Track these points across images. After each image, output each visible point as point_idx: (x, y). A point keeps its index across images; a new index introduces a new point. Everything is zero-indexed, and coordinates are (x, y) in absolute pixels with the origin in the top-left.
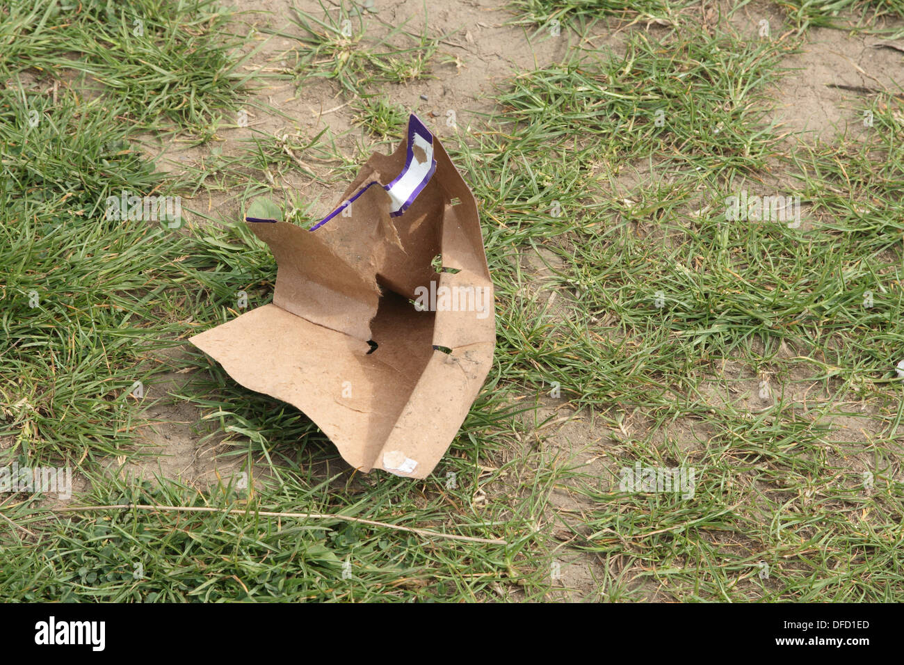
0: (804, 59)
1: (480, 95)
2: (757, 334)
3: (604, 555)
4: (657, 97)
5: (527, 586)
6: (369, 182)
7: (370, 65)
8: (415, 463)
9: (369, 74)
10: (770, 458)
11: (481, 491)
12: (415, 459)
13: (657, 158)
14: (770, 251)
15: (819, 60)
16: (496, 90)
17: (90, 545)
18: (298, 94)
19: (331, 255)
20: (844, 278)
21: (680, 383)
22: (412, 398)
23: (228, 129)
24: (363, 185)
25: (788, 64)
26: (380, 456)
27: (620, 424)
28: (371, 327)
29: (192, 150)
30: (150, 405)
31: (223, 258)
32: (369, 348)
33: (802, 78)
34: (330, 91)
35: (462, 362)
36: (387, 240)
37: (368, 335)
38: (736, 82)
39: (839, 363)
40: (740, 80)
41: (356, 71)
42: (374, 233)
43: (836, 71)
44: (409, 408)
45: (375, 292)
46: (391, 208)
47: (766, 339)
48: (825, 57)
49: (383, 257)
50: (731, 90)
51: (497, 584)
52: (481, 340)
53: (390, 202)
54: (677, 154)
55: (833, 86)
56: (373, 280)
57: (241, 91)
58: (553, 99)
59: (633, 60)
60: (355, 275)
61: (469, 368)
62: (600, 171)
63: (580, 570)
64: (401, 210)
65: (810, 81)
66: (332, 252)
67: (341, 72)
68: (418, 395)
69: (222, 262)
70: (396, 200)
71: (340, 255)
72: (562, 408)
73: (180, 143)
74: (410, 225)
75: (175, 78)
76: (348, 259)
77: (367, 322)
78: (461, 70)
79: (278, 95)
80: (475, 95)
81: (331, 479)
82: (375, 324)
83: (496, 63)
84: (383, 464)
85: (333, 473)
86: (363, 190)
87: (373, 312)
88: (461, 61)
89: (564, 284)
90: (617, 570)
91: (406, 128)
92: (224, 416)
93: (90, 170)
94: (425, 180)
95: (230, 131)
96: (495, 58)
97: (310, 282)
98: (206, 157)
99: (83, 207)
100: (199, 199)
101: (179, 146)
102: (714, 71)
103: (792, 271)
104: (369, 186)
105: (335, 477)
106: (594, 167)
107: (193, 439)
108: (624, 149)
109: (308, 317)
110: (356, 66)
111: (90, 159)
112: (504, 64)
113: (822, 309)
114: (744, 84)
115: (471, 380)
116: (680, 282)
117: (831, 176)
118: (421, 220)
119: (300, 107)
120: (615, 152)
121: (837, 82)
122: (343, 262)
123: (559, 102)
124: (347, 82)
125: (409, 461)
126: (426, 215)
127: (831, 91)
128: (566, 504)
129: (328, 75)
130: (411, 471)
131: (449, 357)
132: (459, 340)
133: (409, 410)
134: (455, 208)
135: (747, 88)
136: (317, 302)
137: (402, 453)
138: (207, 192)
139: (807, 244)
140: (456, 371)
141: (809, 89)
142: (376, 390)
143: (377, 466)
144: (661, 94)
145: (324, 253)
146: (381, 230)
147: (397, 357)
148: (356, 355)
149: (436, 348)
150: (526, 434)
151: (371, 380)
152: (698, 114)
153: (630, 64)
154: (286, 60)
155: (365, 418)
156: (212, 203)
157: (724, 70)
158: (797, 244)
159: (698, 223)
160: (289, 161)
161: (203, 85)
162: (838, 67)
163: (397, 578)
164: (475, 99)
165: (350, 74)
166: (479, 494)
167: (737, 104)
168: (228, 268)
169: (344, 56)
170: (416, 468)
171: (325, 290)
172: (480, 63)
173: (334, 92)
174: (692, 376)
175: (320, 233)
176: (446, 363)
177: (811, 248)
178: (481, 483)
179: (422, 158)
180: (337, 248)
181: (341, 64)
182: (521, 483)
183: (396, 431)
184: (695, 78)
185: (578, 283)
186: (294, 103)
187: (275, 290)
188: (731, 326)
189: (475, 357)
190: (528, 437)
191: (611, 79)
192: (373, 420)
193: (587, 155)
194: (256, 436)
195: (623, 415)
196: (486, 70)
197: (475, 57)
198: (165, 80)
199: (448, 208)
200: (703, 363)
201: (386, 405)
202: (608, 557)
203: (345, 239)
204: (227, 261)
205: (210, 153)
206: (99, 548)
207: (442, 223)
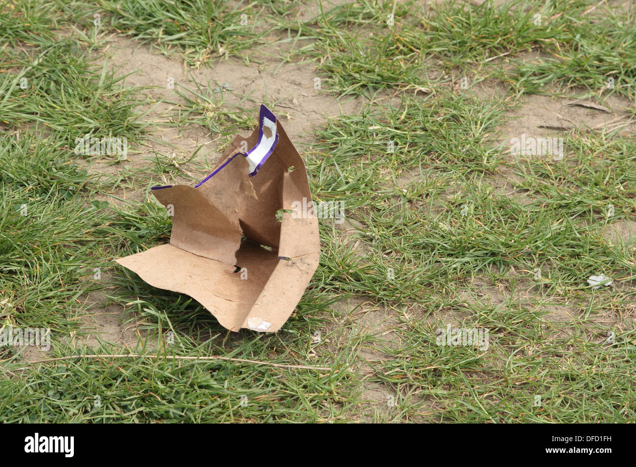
0: (521, 112)
1: (304, 135)
2: (494, 263)
3: (396, 384)
4: (423, 133)
5: (345, 402)
6: (234, 155)
7: (228, 119)
8: (269, 324)
9: (229, 124)
10: (505, 329)
11: (313, 351)
12: (269, 322)
13: (424, 166)
14: (502, 216)
15: (531, 113)
16: (314, 130)
17: (54, 378)
18: (181, 135)
19: (209, 205)
20: (552, 229)
21: (444, 290)
22: (266, 287)
23: (135, 154)
24: (230, 157)
25: (511, 115)
26: (246, 321)
27: (405, 313)
28: (236, 256)
29: (111, 167)
30: (88, 307)
31: (135, 223)
32: (236, 268)
33: (520, 123)
34: (203, 134)
35: (298, 264)
36: (247, 193)
37: (234, 261)
38: (476, 124)
39: (550, 277)
40: (479, 123)
41: (220, 122)
42: (238, 190)
43: (543, 119)
44: (264, 293)
45: (238, 232)
46: (249, 171)
47: (501, 266)
48: (535, 111)
49: (244, 208)
50: (473, 127)
51: (325, 401)
52: (310, 252)
53: (248, 165)
54: (438, 163)
55: (541, 127)
56: (237, 223)
57: (142, 133)
58: (353, 133)
59: (406, 111)
60: (225, 220)
61: (304, 268)
62: (386, 175)
63: (380, 394)
64: (255, 170)
65: (526, 125)
66: (210, 202)
67: (208, 122)
68: (270, 285)
69: (135, 226)
70: (252, 163)
71: (216, 204)
72: (365, 305)
73: (102, 163)
74: (261, 187)
75: (98, 125)
76: (220, 207)
77: (233, 253)
78: (290, 120)
79: (168, 135)
80: (300, 134)
81: (213, 338)
82: (238, 254)
83: (314, 116)
84: (248, 325)
85: (214, 333)
86: (230, 160)
87: (237, 246)
88: (290, 115)
89: (364, 236)
90: (405, 394)
91: (257, 114)
92: (141, 303)
93: (44, 175)
94: (271, 149)
95: (136, 156)
96: (314, 113)
97: (195, 231)
98: (121, 170)
99: (40, 196)
100: (117, 193)
101: (101, 165)
102: (462, 116)
103: (517, 227)
104: (234, 157)
105: (216, 336)
106: (382, 172)
107: (119, 326)
108: (402, 163)
109: (194, 252)
110: (219, 119)
111: (44, 169)
112: (319, 117)
113: (537, 248)
114: (481, 123)
115: (304, 275)
116: (442, 233)
117: (541, 176)
118: (268, 184)
119: (182, 142)
120: (396, 163)
121: (545, 125)
122: (217, 209)
123: (358, 134)
124: (213, 128)
125: (265, 323)
126: (271, 181)
127: (541, 130)
128: (369, 358)
129: (201, 123)
130: (266, 328)
131: (290, 262)
132: (296, 253)
133: (264, 294)
134: (291, 174)
135: (483, 126)
136: (200, 243)
137: (260, 318)
138: (122, 189)
139: (527, 212)
140: (294, 270)
141: (525, 129)
142: (241, 291)
143: (244, 326)
144: (427, 131)
145: (204, 204)
146: (242, 187)
147: (254, 275)
148: (227, 272)
149: (281, 258)
150: (342, 318)
151: (238, 285)
152: (451, 141)
153: (405, 113)
154: (172, 116)
155: (234, 305)
156: (125, 195)
157: (468, 115)
158: (520, 212)
159: (453, 201)
160: (177, 171)
161: (116, 130)
162: (544, 117)
163: (259, 395)
164: (300, 137)
165: (215, 124)
166: (311, 352)
167: (477, 135)
168: (138, 229)
169: (211, 114)
170: (270, 327)
171: (205, 235)
172: (303, 116)
173: (205, 134)
174: (452, 286)
175: (202, 189)
176: (288, 266)
177: (529, 214)
178: (313, 346)
179: (269, 135)
180: (213, 199)
181: (209, 119)
182: (339, 346)
183: (255, 306)
184: (448, 120)
185: (374, 235)
186: (179, 140)
187: (171, 238)
188: (476, 258)
189: (307, 261)
190: (343, 321)
191: (392, 121)
192: (239, 306)
193: (377, 165)
194: (163, 316)
195: (407, 307)
196: (307, 121)
197: (300, 113)
198: (91, 126)
199: (286, 175)
200: (459, 279)
201: (248, 298)
202: (399, 386)
203: (218, 193)
204: (137, 225)
205: (124, 168)
206: (61, 380)
207: (282, 187)
